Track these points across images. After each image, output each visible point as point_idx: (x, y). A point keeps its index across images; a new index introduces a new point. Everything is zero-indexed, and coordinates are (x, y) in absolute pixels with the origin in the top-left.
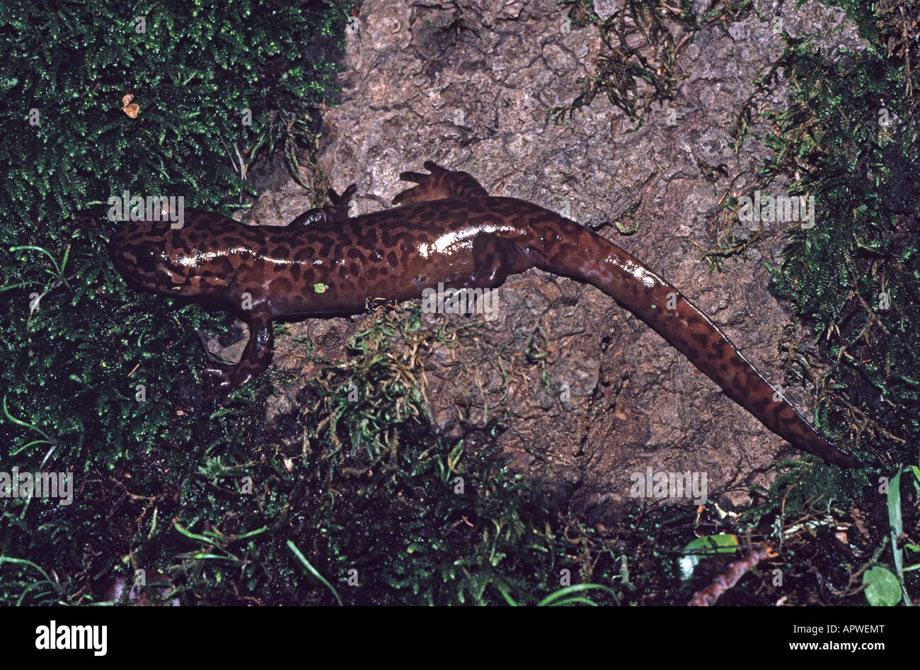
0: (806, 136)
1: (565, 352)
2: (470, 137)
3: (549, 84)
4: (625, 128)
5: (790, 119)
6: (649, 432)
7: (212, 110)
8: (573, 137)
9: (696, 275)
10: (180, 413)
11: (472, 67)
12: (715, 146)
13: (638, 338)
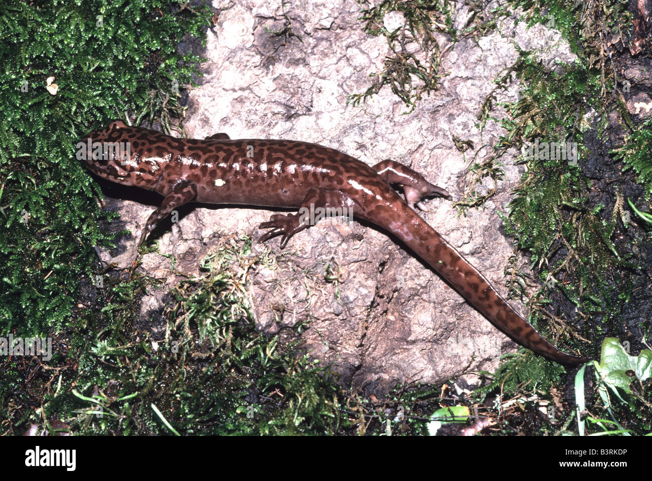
0: (530, 122)
1: (352, 274)
2: (293, 112)
3: (350, 77)
4: (402, 112)
5: (519, 109)
6: (410, 330)
7: (110, 89)
8: (365, 116)
9: (448, 219)
10: (81, 306)
11: (296, 62)
12: (465, 126)
13: (405, 263)
